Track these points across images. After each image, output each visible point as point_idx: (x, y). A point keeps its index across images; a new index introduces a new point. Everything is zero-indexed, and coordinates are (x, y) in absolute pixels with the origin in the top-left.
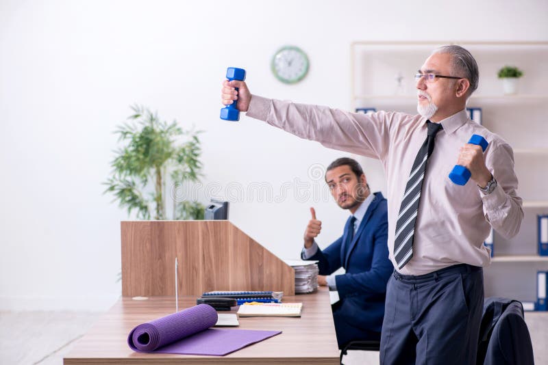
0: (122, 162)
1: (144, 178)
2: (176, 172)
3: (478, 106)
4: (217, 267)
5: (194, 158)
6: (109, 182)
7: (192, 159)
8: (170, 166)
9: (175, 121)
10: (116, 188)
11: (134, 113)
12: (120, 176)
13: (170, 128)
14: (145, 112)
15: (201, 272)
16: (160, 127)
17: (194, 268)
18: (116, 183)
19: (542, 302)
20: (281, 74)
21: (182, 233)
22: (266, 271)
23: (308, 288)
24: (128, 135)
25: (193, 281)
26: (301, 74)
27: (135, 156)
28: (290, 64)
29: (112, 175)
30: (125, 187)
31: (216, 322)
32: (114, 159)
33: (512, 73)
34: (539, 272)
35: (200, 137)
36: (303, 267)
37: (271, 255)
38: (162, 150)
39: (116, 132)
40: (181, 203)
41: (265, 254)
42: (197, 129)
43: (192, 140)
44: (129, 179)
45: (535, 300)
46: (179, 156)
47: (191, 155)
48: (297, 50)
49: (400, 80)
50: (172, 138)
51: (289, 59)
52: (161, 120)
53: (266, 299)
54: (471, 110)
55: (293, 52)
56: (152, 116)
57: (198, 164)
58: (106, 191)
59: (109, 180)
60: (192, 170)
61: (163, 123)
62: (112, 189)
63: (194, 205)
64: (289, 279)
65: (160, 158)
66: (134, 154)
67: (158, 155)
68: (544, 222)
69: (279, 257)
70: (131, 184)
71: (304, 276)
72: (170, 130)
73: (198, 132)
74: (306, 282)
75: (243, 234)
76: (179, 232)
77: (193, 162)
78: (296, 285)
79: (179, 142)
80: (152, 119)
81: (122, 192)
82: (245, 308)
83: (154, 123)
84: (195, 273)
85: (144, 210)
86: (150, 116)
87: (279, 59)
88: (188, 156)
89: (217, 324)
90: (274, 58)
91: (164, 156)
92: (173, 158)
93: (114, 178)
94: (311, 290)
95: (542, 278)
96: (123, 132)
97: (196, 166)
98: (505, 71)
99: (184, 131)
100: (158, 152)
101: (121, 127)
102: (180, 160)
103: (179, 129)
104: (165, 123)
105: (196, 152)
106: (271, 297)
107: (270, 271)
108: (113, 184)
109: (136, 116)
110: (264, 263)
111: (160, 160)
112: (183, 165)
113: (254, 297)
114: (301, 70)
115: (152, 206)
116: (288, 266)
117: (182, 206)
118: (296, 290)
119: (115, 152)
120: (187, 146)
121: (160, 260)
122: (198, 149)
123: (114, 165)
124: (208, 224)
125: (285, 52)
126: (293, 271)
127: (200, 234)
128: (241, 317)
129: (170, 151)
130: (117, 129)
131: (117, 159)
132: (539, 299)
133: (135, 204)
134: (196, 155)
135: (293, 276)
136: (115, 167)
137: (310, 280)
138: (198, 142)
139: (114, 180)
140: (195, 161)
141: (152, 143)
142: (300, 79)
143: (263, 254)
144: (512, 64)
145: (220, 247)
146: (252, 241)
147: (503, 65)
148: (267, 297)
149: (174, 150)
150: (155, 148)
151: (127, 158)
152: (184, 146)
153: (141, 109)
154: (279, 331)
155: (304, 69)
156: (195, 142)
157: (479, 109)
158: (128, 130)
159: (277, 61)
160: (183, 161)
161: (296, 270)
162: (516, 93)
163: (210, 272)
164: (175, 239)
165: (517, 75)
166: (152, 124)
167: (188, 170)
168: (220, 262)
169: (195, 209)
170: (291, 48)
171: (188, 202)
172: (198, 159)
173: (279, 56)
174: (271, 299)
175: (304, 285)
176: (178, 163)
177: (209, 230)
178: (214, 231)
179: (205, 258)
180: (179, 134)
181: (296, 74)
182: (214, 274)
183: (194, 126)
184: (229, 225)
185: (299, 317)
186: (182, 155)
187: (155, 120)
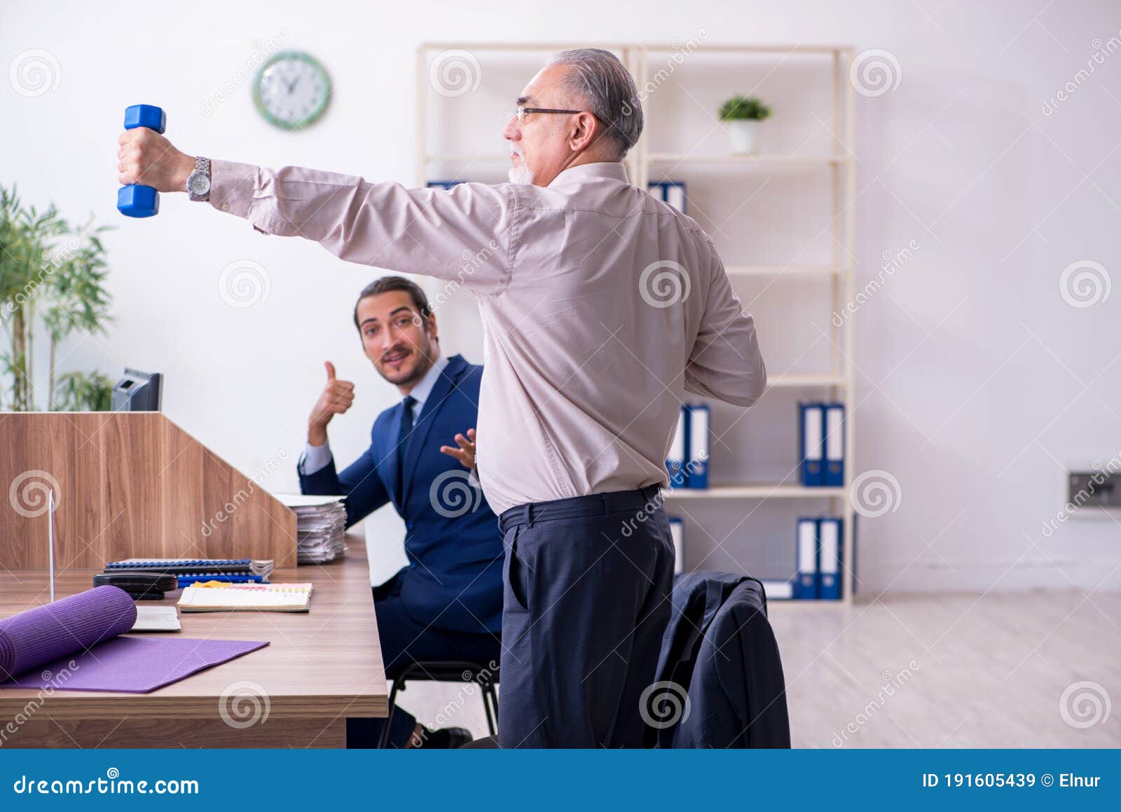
2: (55, 312)
3: (678, 178)
4: (136, 510)
5: (93, 282)
7: (89, 285)
8: (43, 300)
9: (53, 205)
13: (39, 222)
15: (103, 518)
16: (23, 217)
17: (89, 510)
19: (807, 582)
20: (273, 110)
21: (64, 438)
22: (239, 518)
23: (325, 553)
25: (87, 538)
26: (314, 109)
28: (291, 89)
31: (133, 623)
33: (749, 111)
34: (802, 520)
35: (104, 238)
36: (313, 509)
38: (27, 266)
40: (65, 376)
41: (235, 477)
42: (97, 224)
43: (87, 244)
45: (793, 576)
46: (62, 277)
47: (86, 276)
48: (308, 59)
50: (47, 241)
51: (290, 79)
52: (25, 205)
53: (238, 574)
54: (665, 187)
55: (298, 65)
56: (4, 194)
57: (100, 296)
60: (88, 307)
61: (28, 210)
63: (92, 381)
64: (286, 534)
65: (23, 282)
67: (19, 276)
68: (811, 416)
69: (264, 488)
71: (316, 528)
72: (43, 225)
73: (100, 230)
74: (320, 541)
76: (57, 438)
77: (90, 291)
78: (299, 546)
80: (5, 203)
82: (194, 595)
83: (10, 209)
84: (90, 522)
87: (270, 78)
88: (80, 278)
89: (135, 627)
90: (260, 76)
91: (29, 279)
92: (48, 283)
94: (331, 557)
95: (809, 531)
97: (96, 299)
98: (733, 107)
99: (72, 226)
100: (17, 269)
102: (64, 287)
103: (61, 223)
104: (33, 209)
105: (97, 270)
106: (247, 570)
107: (246, 516)
111: (21, 287)
112: (70, 297)
113: (212, 571)
114: (314, 101)
115: (6, 382)
116: (283, 506)
117: (66, 382)
118: (299, 557)
120: (78, 258)
122: (100, 263)
124: (119, 419)
125: (283, 65)
126: (294, 516)
127: (102, 440)
128: (186, 611)
132: (801, 575)
134: (97, 277)
135: (295, 528)
137: (328, 536)
138: (100, 249)
140: (95, 290)
141: (7, 251)
142: (313, 121)
143: (231, 479)
144: (748, 93)
145: (141, 467)
146: (208, 455)
147: (729, 95)
148: (240, 571)
150: (12, 262)
152: (72, 258)
154: (264, 640)
155: (320, 99)
156: (94, 249)
157: (681, 185)
159: (264, 82)
160: (69, 290)
161: (299, 514)
162: (755, 152)
163: (122, 519)
164: (50, 451)
165: (759, 115)
166: (6, 211)
167: (80, 307)
168: (142, 500)
169: (94, 389)
170: (295, 56)
171: (79, 375)
172: (101, 284)
173: (268, 73)
174: (247, 575)
175: (316, 545)
176: (58, 293)
177: (121, 430)
178: (131, 435)
179: (112, 491)
180: (62, 232)
181: (305, 110)
182: (131, 522)
183: (93, 216)
184: (162, 421)
185: (305, 612)
186: (67, 275)
187: (11, 203)
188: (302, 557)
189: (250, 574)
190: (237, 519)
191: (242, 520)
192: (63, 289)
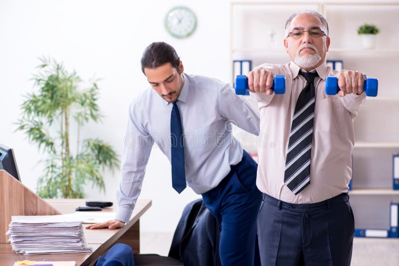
0: (31, 105)
1: (50, 119)
2: (79, 114)
3: (340, 59)
6: (20, 122)
7: (92, 103)
8: (74, 109)
9: (74, 71)
10: (25, 127)
11: (42, 63)
12: (29, 117)
14: (52, 62)
18: (25, 123)
19: (394, 230)
20: (172, 30)
24: (41, 82)
26: (189, 30)
27: (42, 100)
28: (180, 21)
29: (22, 116)
30: (33, 126)
32: (23, 102)
33: (370, 30)
34: (392, 204)
35: (98, 84)
38: (67, 95)
39: (32, 79)
40: (85, 141)
42: (97, 77)
43: (92, 86)
44: (37, 119)
45: (389, 228)
46: (81, 100)
47: (91, 99)
48: (187, 9)
49: (272, 36)
51: (180, 17)
54: (334, 62)
55: (183, 12)
56: (58, 65)
57: (96, 107)
58: (17, 130)
59: (19, 120)
60: (91, 112)
62: (22, 128)
63: (96, 143)
65: (64, 102)
66: (41, 98)
67: (62, 99)
68: (397, 160)
70: (40, 125)
73: (98, 80)
77: (93, 106)
79: (82, 87)
80: (58, 69)
81: (31, 130)
83: (60, 72)
85: (50, 146)
86: (56, 66)
87: (172, 17)
90: (167, 16)
91: (67, 101)
92: (76, 102)
93: (24, 117)
95: (394, 209)
96: (37, 80)
97: (94, 109)
98: (364, 28)
99: (83, 79)
100: (61, 97)
101: (34, 75)
103: (78, 77)
105: (95, 97)
108: (23, 124)
109: (44, 66)
112: (85, 108)
114: (189, 26)
115: (58, 143)
117: (86, 143)
119: (23, 96)
120: (88, 91)
122: (96, 94)
123: (23, 108)
125: (176, 12)
129: (74, 96)
130: (32, 77)
131: (25, 103)
132: (391, 228)
133: (42, 141)
134: (94, 100)
136: (24, 110)
138: (97, 88)
139: (24, 120)
141: (56, 89)
142: (189, 35)
144: (370, 23)
147: (362, 23)
149: (77, 95)
150: (58, 93)
151: (34, 102)
152: (86, 91)
153: (47, 59)
155: (192, 27)
156: (95, 88)
157: (341, 61)
158: (41, 77)
159: (169, 19)
162: (373, 48)
165: (375, 32)
166: (58, 72)
167: (89, 112)
169: (97, 146)
170: (181, 8)
171: (91, 139)
173: (171, 14)
176: (80, 106)
180: (79, 81)
181: (186, 30)
186: (84, 99)
187: (60, 69)
192: (82, 104)
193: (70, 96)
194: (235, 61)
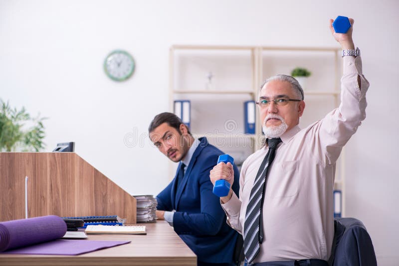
4: (63, 196)
5: (39, 140)
7: (37, 141)
8: (19, 147)
9: (24, 108)
13: (19, 114)
15: (48, 201)
16: (12, 113)
17: (42, 197)
20: (112, 73)
21: (31, 164)
22: (110, 200)
23: (149, 217)
25: (41, 209)
26: (128, 73)
28: (119, 65)
31: (64, 235)
33: (303, 73)
35: (44, 122)
36: (144, 197)
37: (114, 185)
38: (13, 133)
41: (108, 182)
42: (42, 116)
43: (37, 125)
46: (27, 138)
47: (37, 137)
48: (125, 53)
49: (210, 78)
50: (20, 123)
51: (119, 61)
52: (12, 108)
53: (112, 221)
55: (122, 56)
56: (4, 105)
57: (42, 145)
60: (37, 150)
61: (14, 110)
64: (131, 208)
65: (11, 140)
67: (9, 137)
69: (121, 187)
71: (145, 206)
72: (19, 116)
73: (42, 119)
74: (146, 212)
75: (88, 165)
76: (28, 164)
77: (38, 143)
78: (137, 214)
79: (26, 127)
80: (4, 107)
82: (90, 228)
83: (6, 110)
84: (43, 202)
86: (2, 105)
87: (110, 61)
88: (34, 138)
90: (106, 61)
91: (13, 138)
92: (21, 141)
94: (151, 219)
97: (40, 146)
98: (297, 71)
99: (32, 116)
100: (8, 134)
102: (27, 142)
103: (27, 115)
104: (15, 110)
105: (41, 135)
106: (116, 220)
107: (113, 200)
110: (108, 193)
111: (10, 142)
112: (30, 146)
113: (99, 221)
114: (128, 70)
116: (130, 195)
118: (137, 219)
120: (33, 131)
121: (10, 190)
122: (42, 132)
124: (56, 156)
125: (116, 56)
126: (135, 200)
127: (48, 164)
128: (88, 234)
129: (19, 134)
134: (41, 138)
135: (135, 206)
137: (150, 210)
138: (42, 127)
140: (40, 143)
141: (4, 126)
142: (128, 78)
143: (106, 183)
145: (66, 176)
146: (96, 172)
149: (21, 133)
150: (6, 131)
152: (30, 130)
154: (128, 241)
155: (131, 69)
156: (39, 127)
159: (108, 63)
160: (29, 143)
161: (137, 200)
163: (57, 201)
164: (25, 170)
166: (4, 111)
168: (66, 192)
170: (120, 52)
172: (43, 140)
173: (110, 59)
174: (115, 223)
175: (145, 214)
176: (25, 144)
177: (57, 160)
178: (62, 162)
179: (53, 188)
180: (27, 119)
181: (124, 73)
182: (61, 202)
183: (39, 114)
184: (76, 156)
185: (145, 234)
186: (29, 137)
187: (6, 108)
188: (139, 219)
189: (117, 222)
190: (109, 201)
191: (111, 202)
193: (16, 134)
194: (175, 102)
